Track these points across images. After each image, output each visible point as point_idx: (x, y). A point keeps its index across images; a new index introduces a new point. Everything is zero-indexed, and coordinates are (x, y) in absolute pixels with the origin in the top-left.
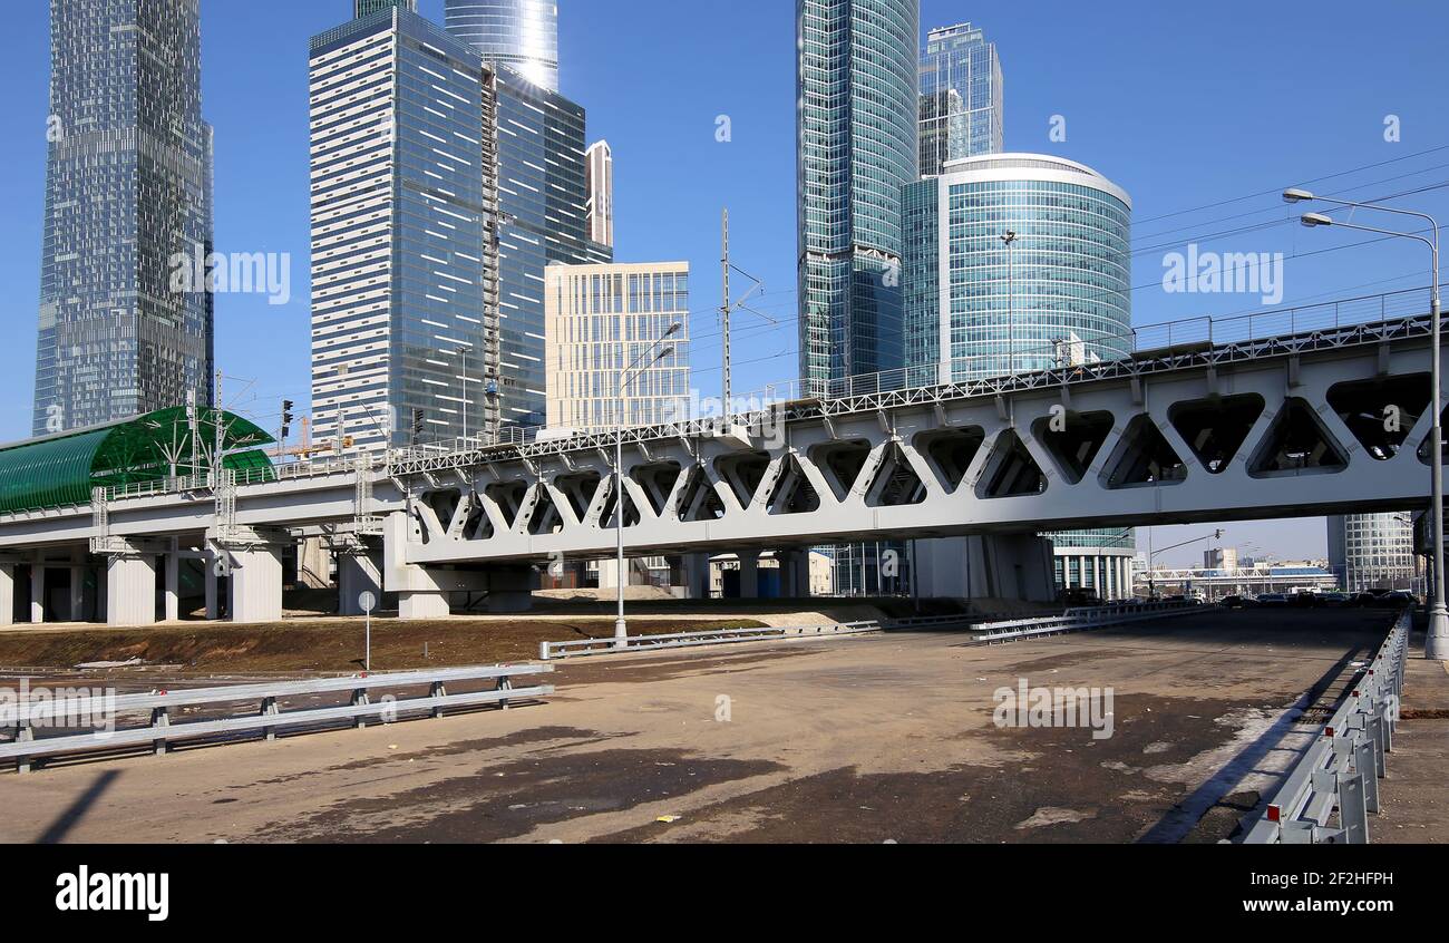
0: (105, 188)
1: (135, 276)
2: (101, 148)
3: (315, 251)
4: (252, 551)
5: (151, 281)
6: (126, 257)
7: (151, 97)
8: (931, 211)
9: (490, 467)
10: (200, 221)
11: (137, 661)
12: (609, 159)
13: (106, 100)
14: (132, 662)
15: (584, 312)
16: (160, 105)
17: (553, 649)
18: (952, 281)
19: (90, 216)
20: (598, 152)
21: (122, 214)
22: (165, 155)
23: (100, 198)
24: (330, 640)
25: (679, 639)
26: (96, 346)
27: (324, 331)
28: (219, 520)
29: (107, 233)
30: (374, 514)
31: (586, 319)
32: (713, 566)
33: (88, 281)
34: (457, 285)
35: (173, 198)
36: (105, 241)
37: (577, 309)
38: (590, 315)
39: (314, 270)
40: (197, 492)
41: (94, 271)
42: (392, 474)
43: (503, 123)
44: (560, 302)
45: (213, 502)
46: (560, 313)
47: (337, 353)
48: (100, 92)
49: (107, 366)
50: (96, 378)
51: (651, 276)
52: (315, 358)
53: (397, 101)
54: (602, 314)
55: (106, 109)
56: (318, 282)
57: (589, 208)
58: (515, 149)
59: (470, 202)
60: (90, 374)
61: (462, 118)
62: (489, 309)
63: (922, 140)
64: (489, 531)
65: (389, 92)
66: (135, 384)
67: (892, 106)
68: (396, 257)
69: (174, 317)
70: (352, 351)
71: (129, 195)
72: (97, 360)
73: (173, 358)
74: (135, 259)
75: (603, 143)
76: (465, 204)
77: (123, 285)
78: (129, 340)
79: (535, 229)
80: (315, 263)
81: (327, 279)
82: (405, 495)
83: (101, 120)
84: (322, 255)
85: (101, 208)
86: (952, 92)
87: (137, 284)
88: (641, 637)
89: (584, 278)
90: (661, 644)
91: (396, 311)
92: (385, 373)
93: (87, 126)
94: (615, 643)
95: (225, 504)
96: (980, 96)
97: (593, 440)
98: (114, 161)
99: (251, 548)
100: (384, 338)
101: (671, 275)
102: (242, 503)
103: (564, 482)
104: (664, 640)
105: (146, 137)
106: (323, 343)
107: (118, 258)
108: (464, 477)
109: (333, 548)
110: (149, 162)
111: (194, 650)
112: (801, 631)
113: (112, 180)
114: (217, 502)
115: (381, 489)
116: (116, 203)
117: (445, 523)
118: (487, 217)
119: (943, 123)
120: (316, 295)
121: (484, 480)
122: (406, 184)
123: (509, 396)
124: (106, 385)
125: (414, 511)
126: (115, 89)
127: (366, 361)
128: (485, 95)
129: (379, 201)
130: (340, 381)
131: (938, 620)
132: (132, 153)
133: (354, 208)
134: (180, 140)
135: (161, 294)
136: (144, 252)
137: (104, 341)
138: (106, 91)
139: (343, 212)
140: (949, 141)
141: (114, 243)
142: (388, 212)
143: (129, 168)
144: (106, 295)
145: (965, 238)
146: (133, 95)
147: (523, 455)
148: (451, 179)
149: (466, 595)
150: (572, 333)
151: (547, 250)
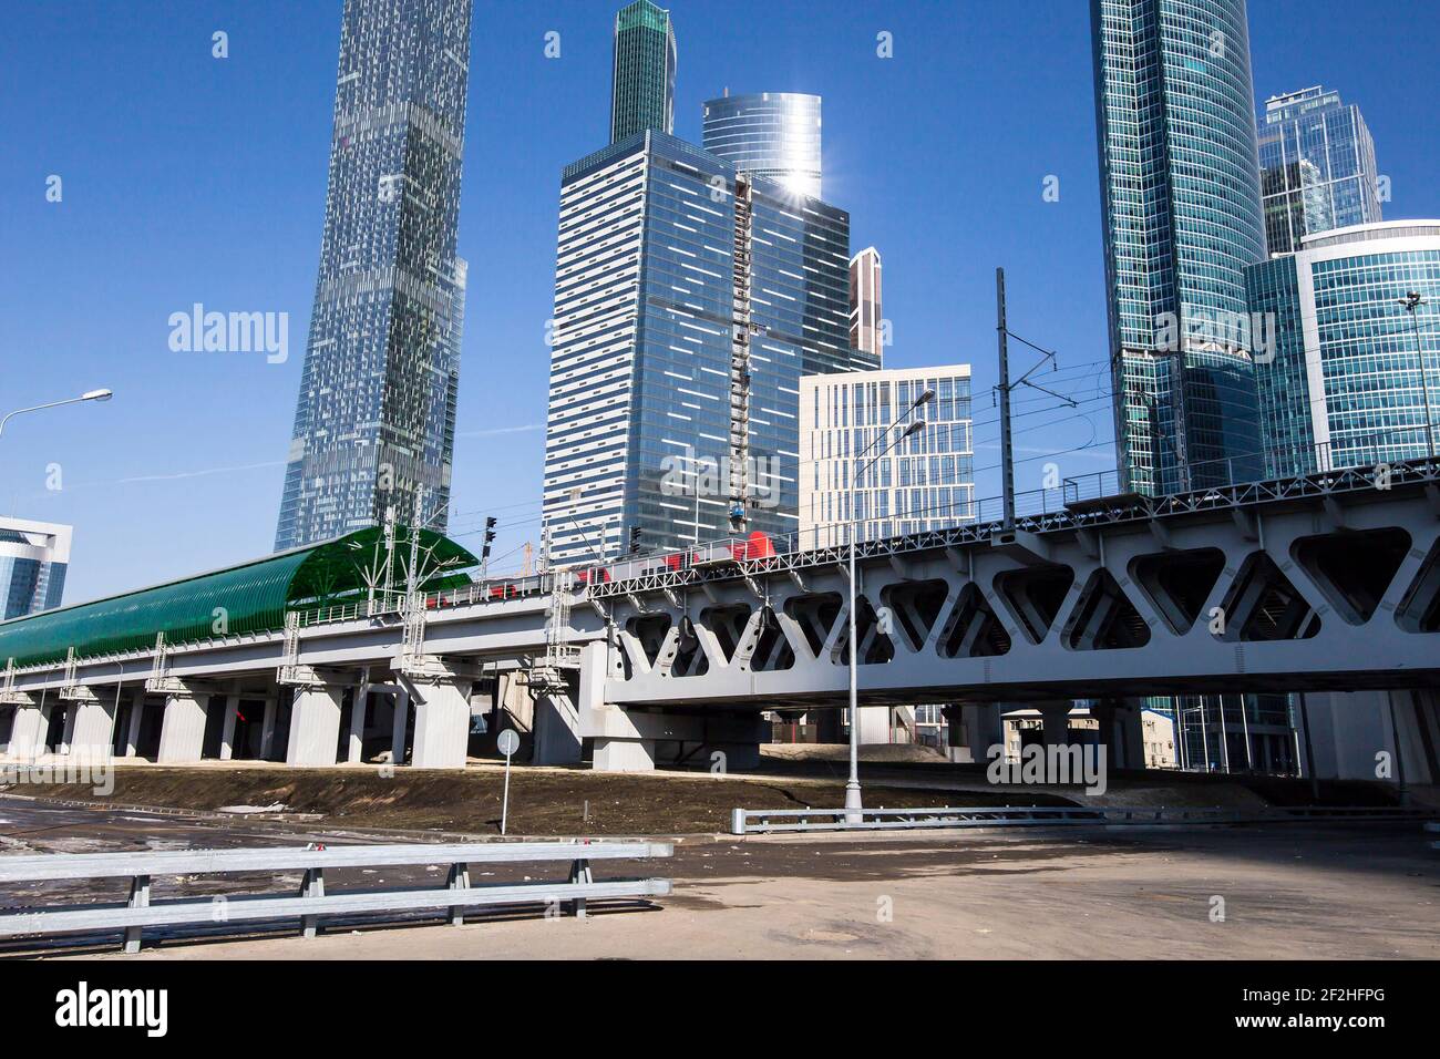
0: (361, 325)
1: (381, 408)
2: (362, 287)
3: (554, 374)
4: (438, 684)
5: (394, 411)
6: (374, 389)
7: (410, 238)
8: (1289, 293)
9: (705, 587)
10: (446, 351)
11: (279, 807)
12: (879, 266)
13: (370, 244)
14: (274, 808)
15: (845, 424)
16: (418, 244)
17: (750, 820)
18: (1326, 374)
19: (345, 353)
20: (866, 262)
21: (374, 349)
22: (418, 291)
23: (355, 335)
24: (486, 793)
25: (940, 816)
26: (337, 478)
27: (558, 454)
28: (406, 648)
29: (359, 367)
30: (570, 643)
31: (847, 432)
32: (1007, 725)
33: (336, 414)
34: (702, 401)
35: (424, 331)
36: (356, 376)
37: (836, 422)
38: (851, 428)
39: (552, 393)
40: (387, 617)
41: (343, 404)
42: (592, 596)
43: (757, 233)
44: (817, 415)
45: (401, 629)
46: (817, 427)
47: (571, 477)
48: (366, 237)
49: (345, 497)
50: (334, 508)
51: (925, 382)
52: (547, 483)
53: (646, 220)
54: (866, 426)
55: (369, 252)
56: (555, 404)
57: (856, 318)
58: (771, 259)
59: (719, 314)
60: (329, 505)
61: (716, 231)
62: (737, 427)
63: (1268, 218)
64: (703, 667)
65: (638, 211)
66: (370, 514)
67: (1224, 181)
68: (638, 376)
69: (414, 446)
70: (586, 474)
71: (382, 330)
72: (337, 491)
73: (408, 487)
74: (382, 391)
75: (872, 250)
76: (712, 317)
77: (368, 416)
78: (368, 470)
79: (790, 340)
80: (553, 386)
81: (564, 401)
82: (607, 622)
83: (364, 262)
84: (562, 377)
85: (355, 344)
86: (1303, 163)
87: (381, 415)
88: (882, 810)
89: (845, 387)
90: (912, 822)
91: (635, 432)
92: (619, 497)
93: (351, 269)
94: (843, 816)
95: (413, 630)
96: (1344, 163)
97: (834, 554)
98: (372, 299)
99: (437, 681)
100: (621, 459)
101: (949, 380)
102: (431, 631)
103: (796, 607)
104: (918, 817)
105: (403, 274)
106: (557, 467)
107: (366, 391)
108: (674, 599)
109: (531, 686)
110: (403, 297)
111: (341, 797)
112: (1129, 816)
113: (368, 317)
114: (405, 628)
115: (579, 615)
116: (369, 339)
117: (652, 655)
118: (737, 329)
119: (1294, 197)
120: (553, 417)
121: (699, 604)
122: (652, 300)
123: (757, 520)
124: (343, 515)
125: (616, 641)
126: (379, 233)
127: (600, 484)
128: (739, 207)
129: (623, 319)
130: (572, 506)
131: (1334, 813)
132: (388, 290)
133: (597, 328)
134: (435, 276)
135: (403, 424)
136: (391, 383)
137: (345, 472)
138: (371, 236)
139: (585, 332)
140: (1305, 217)
141: (363, 376)
142: (632, 330)
143: (385, 305)
144: (352, 427)
145: (1340, 323)
146: (395, 238)
147: (746, 573)
148: (700, 293)
149: (677, 745)
150: (830, 446)
151: (804, 361)
